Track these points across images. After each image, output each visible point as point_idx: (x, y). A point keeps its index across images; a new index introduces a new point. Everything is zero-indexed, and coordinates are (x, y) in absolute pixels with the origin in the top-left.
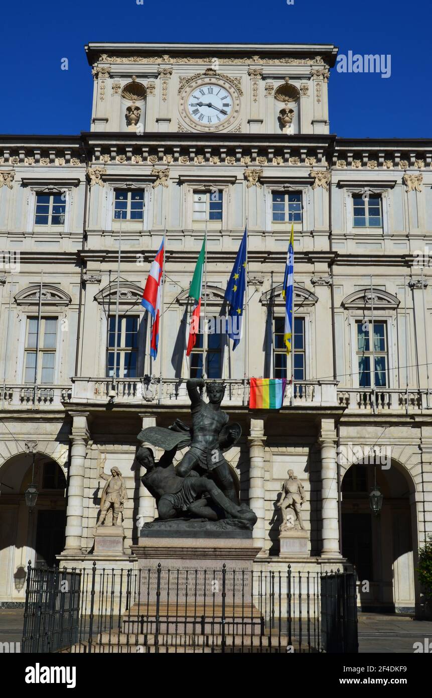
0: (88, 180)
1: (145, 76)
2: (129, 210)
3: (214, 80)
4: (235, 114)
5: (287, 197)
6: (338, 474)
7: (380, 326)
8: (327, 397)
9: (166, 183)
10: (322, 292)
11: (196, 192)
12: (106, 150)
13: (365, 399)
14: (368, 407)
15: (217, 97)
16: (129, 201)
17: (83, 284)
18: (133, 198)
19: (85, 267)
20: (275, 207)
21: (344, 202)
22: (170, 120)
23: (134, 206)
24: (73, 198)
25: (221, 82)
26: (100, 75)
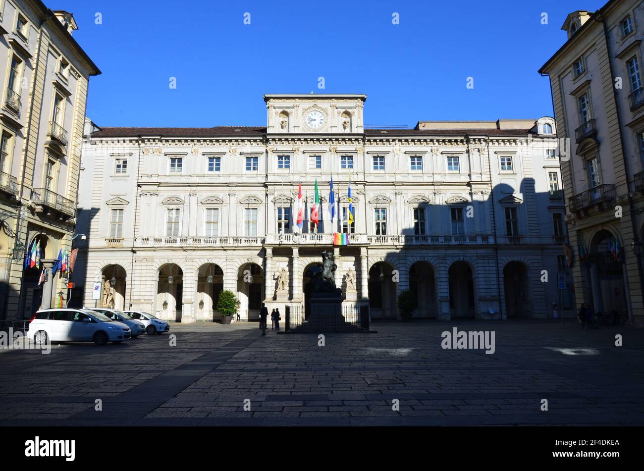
0: (267, 152)
1: (288, 108)
2: (284, 164)
3: (316, 109)
4: (326, 124)
5: (347, 158)
6: (368, 268)
7: (384, 210)
8: (363, 240)
9: (298, 153)
10: (361, 197)
11: (310, 156)
12: (274, 140)
13: (378, 239)
14: (379, 242)
15: (318, 116)
16: (284, 160)
17: (267, 195)
18: (285, 159)
19: (267, 188)
20: (342, 162)
21: (370, 160)
22: (299, 127)
23: (286, 162)
24: (262, 160)
25: (320, 110)
26: (270, 107)
